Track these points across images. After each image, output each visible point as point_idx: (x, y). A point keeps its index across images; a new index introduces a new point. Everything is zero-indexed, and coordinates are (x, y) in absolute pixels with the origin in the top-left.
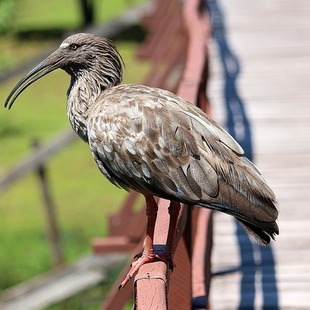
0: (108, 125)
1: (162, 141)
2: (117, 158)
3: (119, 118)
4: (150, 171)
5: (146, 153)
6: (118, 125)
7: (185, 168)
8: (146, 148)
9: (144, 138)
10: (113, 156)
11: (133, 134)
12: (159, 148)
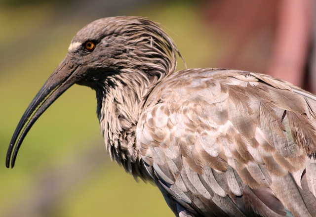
0: (172, 116)
1: (260, 134)
2: (187, 167)
3: (191, 105)
4: (240, 184)
5: (236, 154)
6: (190, 115)
7: (297, 176)
8: (235, 146)
9: (231, 130)
10: (179, 165)
11: (214, 125)
12: (255, 144)
